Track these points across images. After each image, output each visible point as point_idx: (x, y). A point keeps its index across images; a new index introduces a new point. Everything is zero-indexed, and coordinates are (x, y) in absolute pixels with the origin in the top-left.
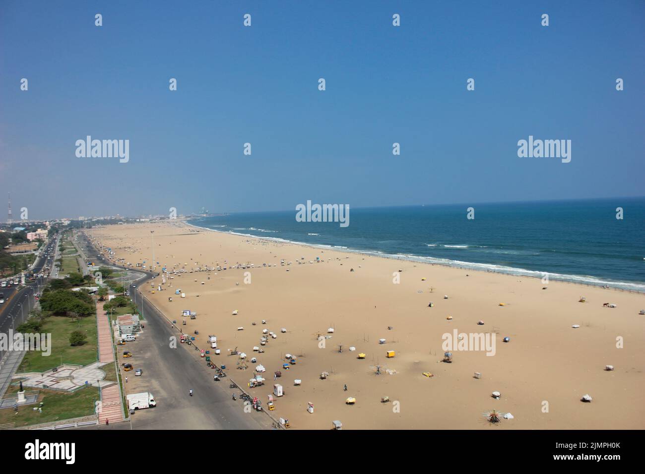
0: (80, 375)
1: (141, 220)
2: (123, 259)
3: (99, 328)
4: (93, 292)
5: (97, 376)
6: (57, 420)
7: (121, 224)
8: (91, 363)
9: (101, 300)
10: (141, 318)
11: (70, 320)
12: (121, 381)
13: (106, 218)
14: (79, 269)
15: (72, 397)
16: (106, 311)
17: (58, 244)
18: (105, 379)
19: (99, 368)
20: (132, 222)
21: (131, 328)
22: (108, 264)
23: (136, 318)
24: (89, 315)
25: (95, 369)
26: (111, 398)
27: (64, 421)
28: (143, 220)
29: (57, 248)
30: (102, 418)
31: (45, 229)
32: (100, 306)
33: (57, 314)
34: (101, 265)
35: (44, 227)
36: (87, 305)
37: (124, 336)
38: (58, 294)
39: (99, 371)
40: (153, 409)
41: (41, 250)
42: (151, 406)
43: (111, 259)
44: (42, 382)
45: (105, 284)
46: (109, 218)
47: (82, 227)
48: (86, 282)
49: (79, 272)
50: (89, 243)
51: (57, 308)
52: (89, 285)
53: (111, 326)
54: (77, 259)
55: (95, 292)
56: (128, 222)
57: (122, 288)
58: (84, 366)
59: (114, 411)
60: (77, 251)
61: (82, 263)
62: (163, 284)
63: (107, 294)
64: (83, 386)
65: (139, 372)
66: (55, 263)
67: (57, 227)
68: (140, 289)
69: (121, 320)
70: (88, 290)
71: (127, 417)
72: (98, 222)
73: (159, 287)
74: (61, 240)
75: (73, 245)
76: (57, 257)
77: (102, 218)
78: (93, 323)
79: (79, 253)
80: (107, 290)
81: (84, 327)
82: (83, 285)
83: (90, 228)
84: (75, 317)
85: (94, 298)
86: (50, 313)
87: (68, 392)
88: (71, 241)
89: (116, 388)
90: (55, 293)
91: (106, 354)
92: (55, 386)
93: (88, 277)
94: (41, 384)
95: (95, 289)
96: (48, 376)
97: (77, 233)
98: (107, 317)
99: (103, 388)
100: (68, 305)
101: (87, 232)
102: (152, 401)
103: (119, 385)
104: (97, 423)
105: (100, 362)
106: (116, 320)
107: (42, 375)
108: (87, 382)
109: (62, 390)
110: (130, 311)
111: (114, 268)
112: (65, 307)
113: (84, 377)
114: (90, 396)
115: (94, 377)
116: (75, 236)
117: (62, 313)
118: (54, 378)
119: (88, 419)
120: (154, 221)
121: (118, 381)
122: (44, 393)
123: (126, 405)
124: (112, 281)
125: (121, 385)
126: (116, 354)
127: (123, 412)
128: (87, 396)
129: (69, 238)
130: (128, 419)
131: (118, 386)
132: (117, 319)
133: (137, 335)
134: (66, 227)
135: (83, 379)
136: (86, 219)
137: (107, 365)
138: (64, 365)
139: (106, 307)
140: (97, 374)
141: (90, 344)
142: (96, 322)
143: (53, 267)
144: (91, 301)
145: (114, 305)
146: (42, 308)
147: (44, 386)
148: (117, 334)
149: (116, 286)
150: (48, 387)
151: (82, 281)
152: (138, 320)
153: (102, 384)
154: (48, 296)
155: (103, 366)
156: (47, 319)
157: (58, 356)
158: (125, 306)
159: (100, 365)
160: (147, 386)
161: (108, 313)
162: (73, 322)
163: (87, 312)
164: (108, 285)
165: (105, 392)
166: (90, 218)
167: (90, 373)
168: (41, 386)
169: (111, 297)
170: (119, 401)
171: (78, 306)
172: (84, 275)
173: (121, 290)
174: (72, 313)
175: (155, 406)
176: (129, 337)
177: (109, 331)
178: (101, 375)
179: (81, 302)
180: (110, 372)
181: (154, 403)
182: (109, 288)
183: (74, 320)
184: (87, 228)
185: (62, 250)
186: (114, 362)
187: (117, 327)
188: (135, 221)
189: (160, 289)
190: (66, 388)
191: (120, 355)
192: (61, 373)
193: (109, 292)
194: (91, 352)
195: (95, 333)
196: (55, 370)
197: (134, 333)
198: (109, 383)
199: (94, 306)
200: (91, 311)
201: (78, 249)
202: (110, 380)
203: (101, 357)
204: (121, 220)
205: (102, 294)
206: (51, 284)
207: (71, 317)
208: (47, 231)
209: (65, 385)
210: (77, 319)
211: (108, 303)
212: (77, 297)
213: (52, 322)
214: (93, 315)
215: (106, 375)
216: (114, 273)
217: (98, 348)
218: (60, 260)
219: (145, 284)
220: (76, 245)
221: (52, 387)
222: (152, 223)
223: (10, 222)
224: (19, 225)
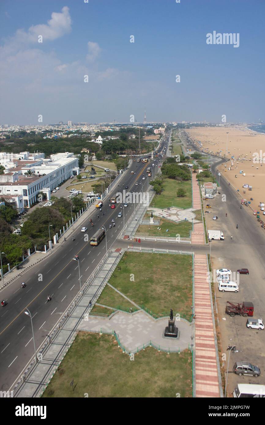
0: (182, 214)
1: (219, 125)
2: (208, 149)
3: (193, 188)
4: (190, 167)
5: (191, 216)
6: (169, 236)
7: (207, 127)
8: (188, 208)
9: (195, 172)
10: (218, 186)
11: (177, 181)
12: (204, 221)
13: (197, 123)
14: (182, 153)
15: (177, 225)
16: (198, 179)
17: (171, 137)
18: (196, 219)
19: (193, 212)
20: (213, 126)
21: (212, 191)
22: (198, 151)
23: (215, 185)
24: (187, 180)
25: (190, 212)
26: (198, 230)
27: (172, 238)
28: (220, 125)
29: (170, 139)
30: (193, 240)
31: (163, 128)
32: (194, 176)
33: (170, 177)
34: (195, 151)
35: (162, 126)
36: (188, 174)
37: (207, 195)
38: (171, 166)
39: (192, 213)
40: (222, 241)
41: (162, 140)
42: (221, 239)
43: (200, 148)
44: (162, 214)
45: (197, 163)
46: (199, 123)
47: (184, 128)
48: (186, 160)
49: (182, 154)
50: (188, 137)
51: (171, 174)
52: (188, 162)
53: (200, 188)
54: (181, 146)
55: (191, 167)
56: (211, 126)
57: (207, 166)
58: (184, 209)
59: (199, 238)
60: (181, 142)
61: (184, 149)
62: (232, 166)
63: (198, 169)
64: (184, 220)
65: (215, 218)
66: (168, 148)
67: (170, 127)
68: (217, 168)
69: (206, 185)
70: (187, 165)
71: (207, 243)
72: (193, 125)
73: (230, 168)
74: (172, 134)
75: (179, 138)
76: (169, 145)
77: (196, 123)
78: (190, 185)
79: (182, 143)
80: (198, 166)
81: (185, 187)
82: (184, 162)
83: (189, 128)
84: (180, 180)
85: (190, 170)
86: (166, 176)
87: (175, 222)
88: (177, 135)
89: (202, 225)
90: (169, 165)
91: (197, 204)
92: (169, 218)
93: (187, 158)
94: (162, 216)
95: (191, 165)
96: (165, 212)
97: (181, 131)
99: (194, 223)
100: (177, 173)
101: (186, 130)
102: (222, 236)
103: (203, 223)
104: (190, 243)
105: (193, 208)
106: (203, 184)
107: (163, 211)
108: (186, 219)
109: (172, 221)
110: (211, 181)
111: (203, 154)
112: (174, 174)
113: (184, 215)
114: (187, 227)
115: (190, 216)
116: (180, 133)
117: (173, 177)
118: (168, 213)
119: (186, 240)
120: (227, 126)
121: (203, 221)
122: (163, 220)
123: (207, 236)
124: (201, 161)
125: (205, 223)
126: (202, 205)
127: (205, 239)
128: (186, 227)
129: (176, 134)
130: (208, 244)
131: (202, 224)
132: (204, 185)
133: (215, 196)
134: (175, 127)
135: (183, 216)
136: (186, 123)
137: (197, 210)
138: (174, 207)
139: (197, 177)
141: (187, 197)
142: (191, 185)
143: (168, 150)
144: (189, 172)
145: (202, 176)
146: (162, 173)
147: (163, 217)
148: (203, 193)
149: (203, 164)
150: (165, 217)
151: (184, 159)
152: (217, 187)
153: (194, 221)
154: (166, 167)
155: (195, 211)
156: (164, 180)
157: (171, 202)
158: (208, 177)
159: (193, 210)
160: (219, 227)
161: (199, 180)
162: (178, 183)
163: (187, 178)
164: (199, 164)
165: (195, 226)
166: (188, 122)
167: (188, 214)
168: (161, 216)
169: (200, 171)
170: (203, 232)
171: (182, 174)
172: (185, 156)
173: (206, 167)
174: (178, 178)
175: (223, 240)
176: (210, 196)
177: (199, 191)
178: (193, 216)
179: (184, 172)
180: (199, 215)
181: (223, 238)
182: (199, 165)
183: (180, 182)
184: (187, 128)
185: (172, 140)
186: (201, 210)
187: (203, 189)
188: (216, 125)
189: (230, 169)
190: (174, 220)
191: (205, 206)
192: (171, 211)
193: (200, 167)
194: (188, 202)
195: (191, 191)
196: (169, 209)
197: (213, 194)
198: (198, 221)
199: (190, 175)
200: (189, 178)
201: (182, 141)
202: (198, 220)
203: (194, 206)
204: (207, 125)
205: (195, 168)
206: (167, 160)
207: (178, 180)
208: (164, 129)
209: (174, 218)
210: (181, 182)
211: (198, 174)
212: (181, 169)
213: (167, 181)
214: (189, 180)
215: (196, 216)
216: (202, 156)
217: (192, 200)
218: (172, 146)
219: (221, 165)
220: (180, 138)
221: (167, 218)
222: (225, 127)
223: (145, 123)
224: (149, 125)
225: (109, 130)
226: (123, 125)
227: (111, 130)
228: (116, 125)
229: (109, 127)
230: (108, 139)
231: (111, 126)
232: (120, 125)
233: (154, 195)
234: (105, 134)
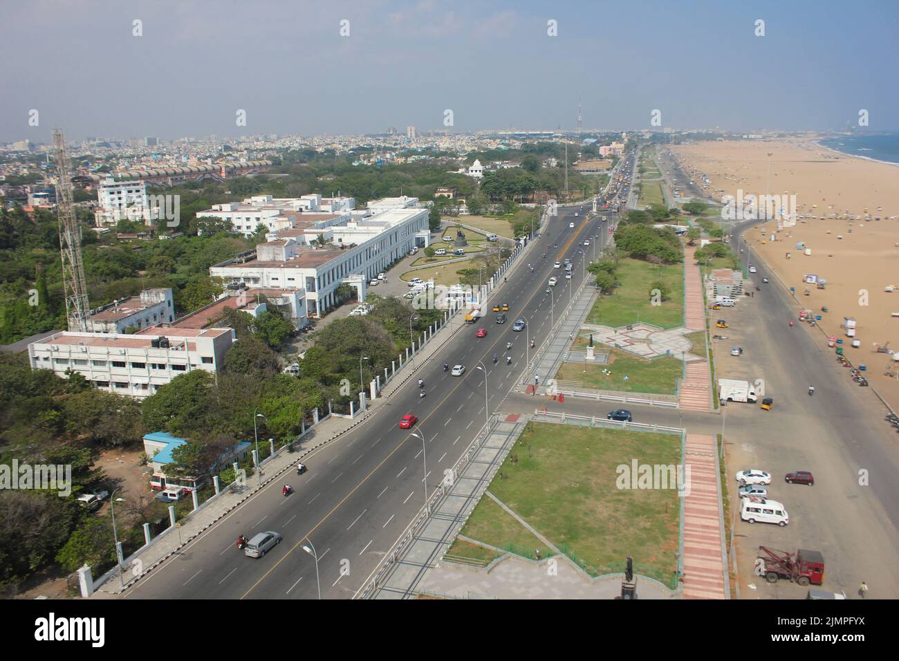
0: (660, 340)
1: (750, 136)
2: (722, 191)
3: (686, 281)
4: (680, 233)
5: (681, 346)
6: (630, 391)
7: (722, 141)
8: (675, 327)
9: (691, 244)
10: (745, 277)
11: (651, 266)
12: (711, 357)
13: (700, 131)
14: (663, 200)
15: (649, 366)
16: (697, 261)
17: (637, 163)
18: (691, 351)
19: (685, 336)
20: (736, 139)
21: (731, 289)
22: (701, 196)
23: (738, 275)
24: (674, 262)
25: (679, 335)
26: (696, 378)
27: (635, 394)
28: (753, 136)
29: (636, 169)
30: (684, 401)
31: (621, 143)
32: (688, 253)
33: (634, 256)
34: (692, 197)
35: (617, 138)
36: (673, 249)
37: (719, 299)
38: (637, 230)
39: (683, 339)
40: (751, 406)
41: (616, 169)
42: (750, 401)
43: (705, 188)
44: (614, 340)
45: (697, 224)
46: (704, 131)
47: (668, 142)
48: (672, 217)
49: (664, 203)
50: (677, 165)
51: (636, 248)
52: (676, 222)
53: (702, 282)
54: (660, 185)
55: (683, 232)
56: (730, 137)
57: (719, 231)
58: (666, 329)
59: (699, 396)
60: (660, 175)
61: (667, 192)
62: (778, 232)
63: (699, 237)
64: (663, 355)
65: (737, 351)
66: (632, 189)
67: (635, 140)
68: (744, 235)
69: (716, 276)
70: (674, 229)
71: (716, 408)
72: (689, 136)
73: (773, 236)
74: (641, 158)
75: (656, 166)
76: (634, 181)
77: (695, 132)
78: (679, 274)
79: (662, 178)
80: (699, 231)
81: (669, 277)
82: (668, 221)
83: (679, 144)
84: (658, 263)
85: (682, 241)
86: (626, 253)
87: (644, 358)
88: (653, 160)
89: (704, 367)
90: (633, 229)
91: (695, 317)
92: (629, 348)
93: (674, 212)
94: (613, 343)
95: (683, 228)
96: (622, 334)
97: (661, 150)
98: (697, 269)
99: (688, 363)
100: (649, 247)
101: (673, 149)
102: (752, 394)
103: (709, 362)
104: (678, 407)
105: (685, 327)
106: (709, 274)
107: (616, 332)
108: (668, 351)
109: (638, 355)
110: (729, 266)
111: (711, 202)
112: (645, 247)
113: (663, 343)
115: (678, 346)
116: (658, 154)
117: (641, 256)
118: (628, 338)
119: (667, 399)
120: (768, 139)
121: (708, 357)
122: (616, 354)
123: (716, 392)
124: (706, 220)
125: (712, 363)
126: (707, 321)
127: (712, 400)
128: (668, 370)
129: (650, 156)
130: (718, 411)
131: (707, 365)
132: (712, 274)
133: (738, 300)
134: (647, 140)
135: (663, 345)
136: (673, 131)
137: (693, 333)
138: (641, 323)
139: (697, 255)
140: (682, 343)
141: (672, 302)
142: (682, 274)
143: (630, 193)
144: (678, 245)
145: (709, 254)
146: (617, 246)
147: (616, 345)
148: (710, 293)
149: (711, 227)
150: (620, 347)
151: (667, 215)
152: (742, 279)
153: (688, 357)
154: (625, 232)
155: (691, 334)
156: (621, 261)
157: (635, 311)
158: (722, 257)
159: (687, 331)
160: (746, 373)
161: (700, 264)
162: (654, 269)
163: (672, 259)
164: (700, 225)
165: (690, 370)
166: (678, 130)
167: (673, 340)
168: (612, 344)
169: (704, 242)
170: (708, 384)
171: (661, 249)
172: (670, 208)
173: (719, 233)
174: (653, 257)
175: (755, 402)
176: (727, 300)
177: (699, 288)
178: (686, 345)
179: (666, 244)
180: (698, 343)
181: (754, 398)
182: (702, 229)
183: (656, 266)
184: (675, 144)
185: (641, 171)
186: (704, 331)
187: (711, 284)
188: (742, 137)
189: (773, 239)
190: (642, 353)
191: (713, 323)
192: (634, 333)
193: (702, 234)
194: (674, 313)
195: (681, 287)
196: (630, 328)
197: (732, 296)
198: (696, 358)
199: (681, 251)
200: (677, 257)
201: (662, 172)
202: (698, 354)
203: (688, 322)
204: (721, 136)
205: (693, 237)
206: (629, 215)
207: (652, 262)
208: (623, 145)
209: (641, 349)
210: (660, 266)
211: (700, 250)
212: (661, 236)
213: (628, 265)
214: (678, 263)
215: (693, 346)
216: (711, 209)
217: (683, 308)
218: (639, 185)
219: (751, 229)
220: (659, 167)
221: (626, 348)
222: (765, 141)
223: (579, 131)
224: (589, 136)
225: (499, 146)
226: (529, 137)
227: (503, 147)
228: (514, 137)
229: (498, 141)
230: (494, 167)
231: (503, 138)
232: (523, 135)
233: (597, 295)
234: (488, 156)
